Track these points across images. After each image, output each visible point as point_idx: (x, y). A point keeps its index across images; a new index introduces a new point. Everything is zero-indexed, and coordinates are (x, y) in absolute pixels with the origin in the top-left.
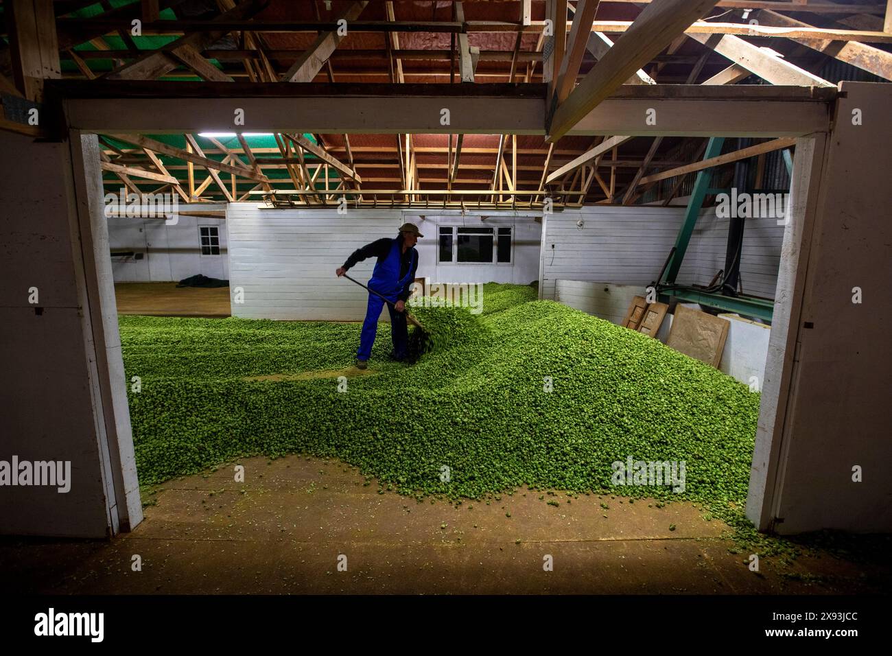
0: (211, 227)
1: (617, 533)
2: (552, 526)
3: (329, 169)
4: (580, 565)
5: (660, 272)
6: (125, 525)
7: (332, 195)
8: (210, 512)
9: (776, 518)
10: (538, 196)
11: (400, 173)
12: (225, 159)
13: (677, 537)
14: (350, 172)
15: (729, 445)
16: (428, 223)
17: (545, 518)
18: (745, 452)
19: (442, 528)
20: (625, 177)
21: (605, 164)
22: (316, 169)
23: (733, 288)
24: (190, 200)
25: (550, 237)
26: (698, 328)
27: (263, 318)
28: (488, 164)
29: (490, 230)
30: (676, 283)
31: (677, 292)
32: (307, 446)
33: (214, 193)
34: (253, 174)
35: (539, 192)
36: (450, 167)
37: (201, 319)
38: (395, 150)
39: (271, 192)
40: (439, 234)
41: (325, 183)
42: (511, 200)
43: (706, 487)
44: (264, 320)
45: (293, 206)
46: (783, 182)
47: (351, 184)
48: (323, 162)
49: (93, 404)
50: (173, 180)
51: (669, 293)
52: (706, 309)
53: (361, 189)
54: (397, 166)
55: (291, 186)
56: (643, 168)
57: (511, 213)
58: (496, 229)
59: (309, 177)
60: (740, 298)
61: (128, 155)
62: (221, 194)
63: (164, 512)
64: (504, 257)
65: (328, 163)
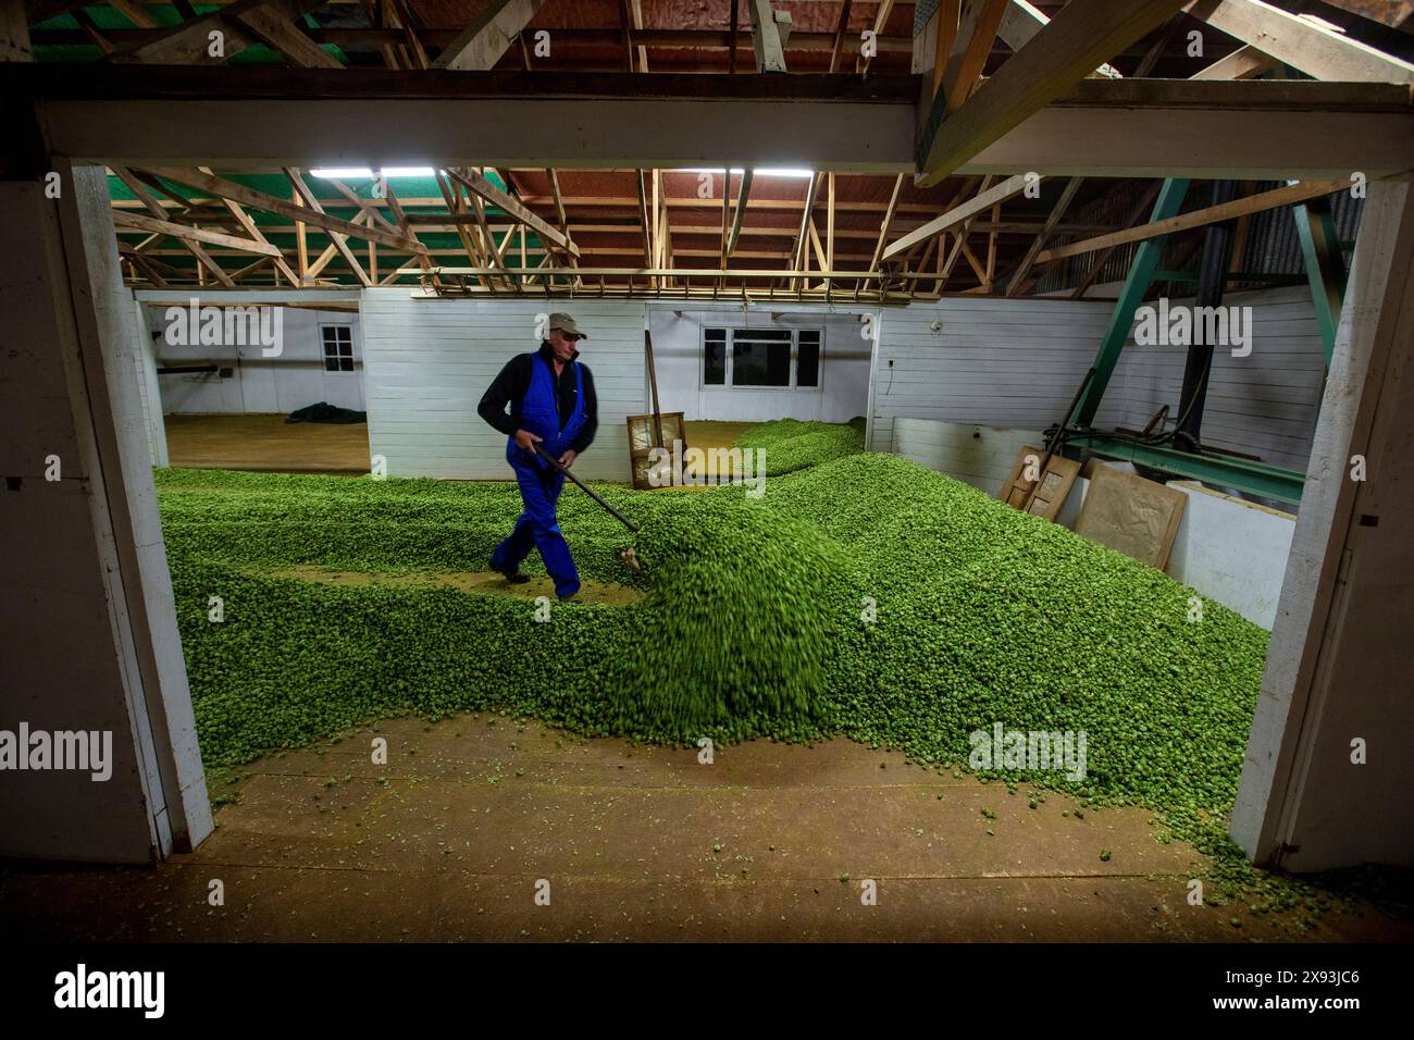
0: (340, 326)
1: (1013, 865)
2: (901, 849)
3: (527, 233)
4: (951, 923)
5: (1068, 406)
6: (181, 841)
7: (533, 277)
8: (327, 817)
9: (1284, 844)
10: (868, 281)
11: (642, 240)
12: (357, 217)
13: (1115, 873)
14: (561, 239)
15: (1195, 710)
16: (687, 323)
17: (889, 832)
18: (1222, 721)
19: (716, 851)
20: (1011, 250)
21: (981, 227)
22: (505, 233)
23: (1193, 439)
24: (301, 283)
25: (887, 349)
26: (1132, 504)
27: (421, 477)
28: (787, 226)
29: (787, 335)
30: (1092, 426)
31: (1095, 443)
32: (490, 700)
33: (339, 272)
34: (402, 241)
35: (870, 273)
36: (725, 231)
37: (322, 477)
38: (634, 202)
39: (433, 270)
40: (704, 341)
41: (520, 256)
42: (824, 287)
43: (1157, 782)
44: (424, 480)
45: (467, 294)
46: (1279, 260)
47: (563, 258)
48: (517, 221)
49: (117, 643)
50: (273, 250)
51: (1081, 444)
52: (1144, 472)
53: (579, 266)
54: (637, 229)
55: (465, 261)
56: (1044, 235)
57: (823, 309)
58: (795, 334)
59: (494, 245)
60: (1204, 455)
61: (201, 208)
62: (352, 273)
63: (249, 815)
64: (808, 378)
65: (526, 224)
